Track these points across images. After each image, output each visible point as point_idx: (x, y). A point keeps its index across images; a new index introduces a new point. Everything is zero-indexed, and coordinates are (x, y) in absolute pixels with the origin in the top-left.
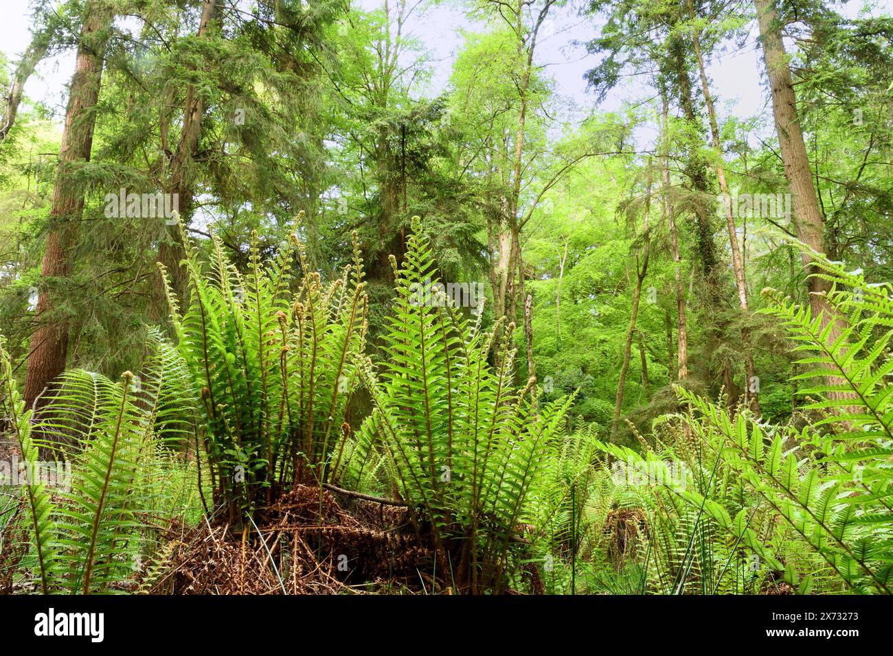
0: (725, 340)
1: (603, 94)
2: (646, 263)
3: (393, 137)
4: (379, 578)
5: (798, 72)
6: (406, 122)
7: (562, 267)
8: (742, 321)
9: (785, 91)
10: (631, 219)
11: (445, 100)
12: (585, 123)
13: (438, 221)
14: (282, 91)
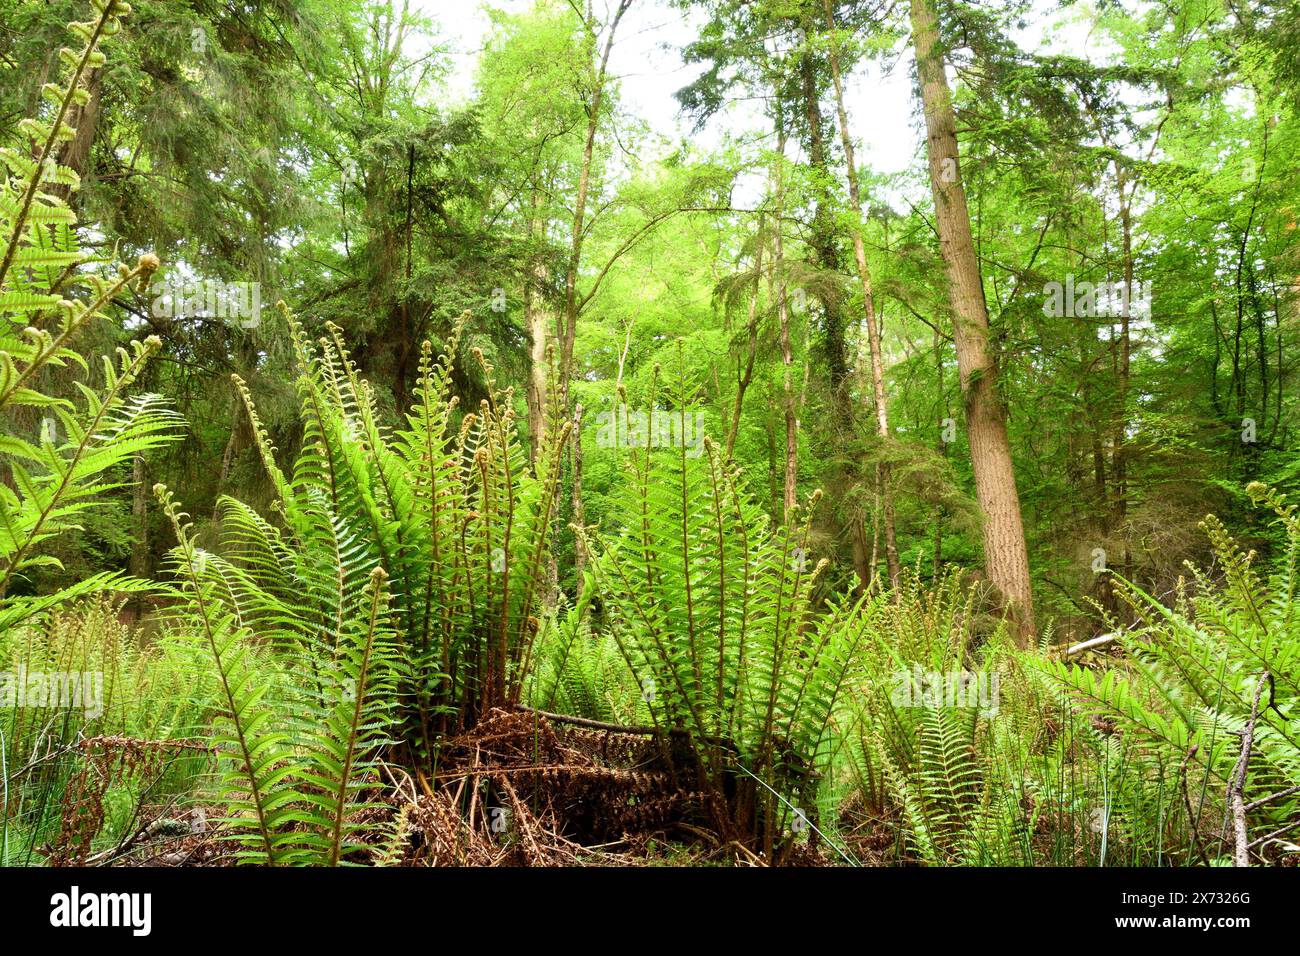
0: (857, 478)
1: (701, 124)
2: (751, 366)
3: (398, 163)
4: (626, 835)
5: (963, 115)
6: (418, 143)
7: (621, 363)
8: (884, 452)
9: (946, 139)
10: (734, 302)
11: (478, 115)
12: (673, 162)
13: (462, 293)
14: (234, 83)
